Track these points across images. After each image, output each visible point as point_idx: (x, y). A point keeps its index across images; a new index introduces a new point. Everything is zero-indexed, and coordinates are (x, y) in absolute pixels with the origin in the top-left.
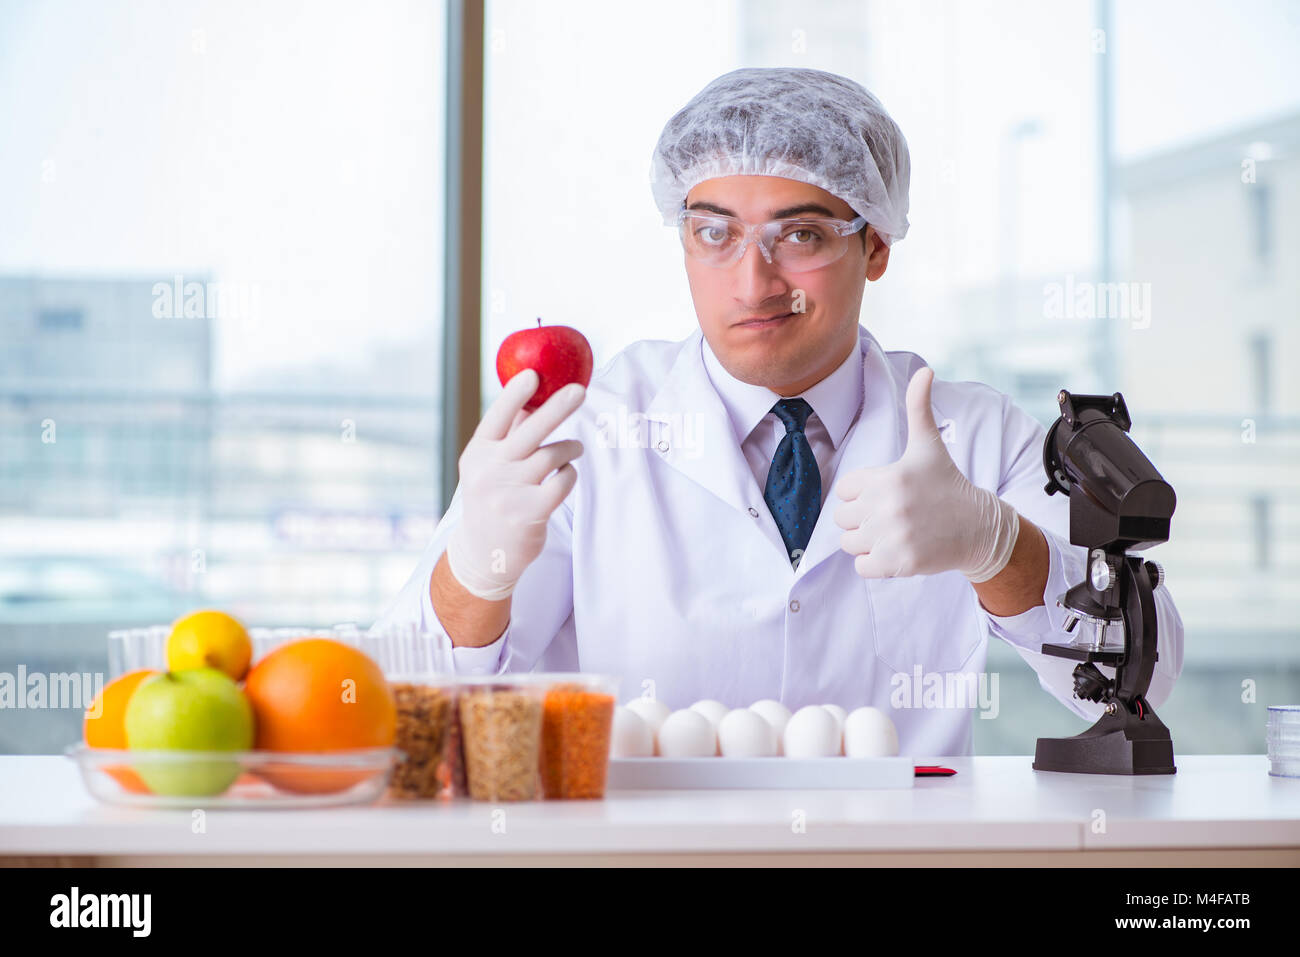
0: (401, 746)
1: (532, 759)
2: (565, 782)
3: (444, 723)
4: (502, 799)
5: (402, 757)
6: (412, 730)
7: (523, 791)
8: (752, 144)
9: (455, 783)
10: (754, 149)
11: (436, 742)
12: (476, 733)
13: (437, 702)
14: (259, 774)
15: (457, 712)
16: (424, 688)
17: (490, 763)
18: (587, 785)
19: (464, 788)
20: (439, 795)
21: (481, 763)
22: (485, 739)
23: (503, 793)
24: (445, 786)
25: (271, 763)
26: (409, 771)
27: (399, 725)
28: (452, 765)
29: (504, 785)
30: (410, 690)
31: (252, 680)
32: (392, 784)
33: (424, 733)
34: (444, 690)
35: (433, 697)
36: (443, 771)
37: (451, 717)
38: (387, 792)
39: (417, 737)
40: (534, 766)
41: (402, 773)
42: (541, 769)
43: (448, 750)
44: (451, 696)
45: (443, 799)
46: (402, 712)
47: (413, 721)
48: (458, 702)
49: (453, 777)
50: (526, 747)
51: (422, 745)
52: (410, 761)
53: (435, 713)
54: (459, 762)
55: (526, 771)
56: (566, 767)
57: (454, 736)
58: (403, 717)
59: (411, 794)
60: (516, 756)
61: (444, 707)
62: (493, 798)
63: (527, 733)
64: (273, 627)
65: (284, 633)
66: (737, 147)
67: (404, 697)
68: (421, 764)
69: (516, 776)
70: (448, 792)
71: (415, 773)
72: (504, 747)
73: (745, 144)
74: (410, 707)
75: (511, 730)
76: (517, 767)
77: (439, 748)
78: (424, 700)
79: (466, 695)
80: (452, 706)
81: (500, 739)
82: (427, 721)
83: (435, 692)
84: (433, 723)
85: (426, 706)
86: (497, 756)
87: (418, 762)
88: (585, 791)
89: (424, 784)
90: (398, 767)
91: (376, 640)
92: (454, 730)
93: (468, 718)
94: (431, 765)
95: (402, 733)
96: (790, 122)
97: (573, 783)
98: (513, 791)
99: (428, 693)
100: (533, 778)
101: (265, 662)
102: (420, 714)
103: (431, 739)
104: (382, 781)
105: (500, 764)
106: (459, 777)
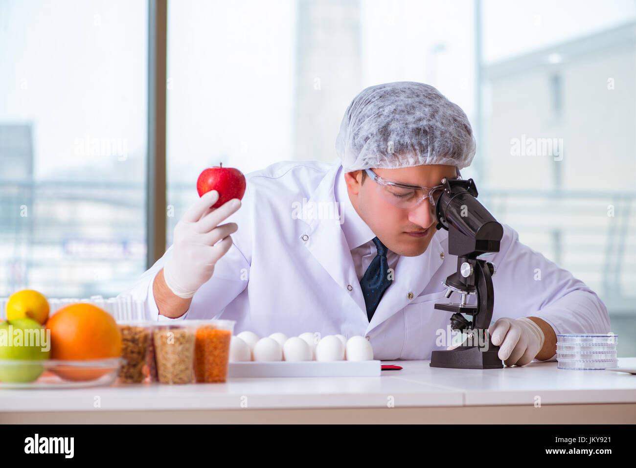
0: (125, 357)
1: (190, 364)
2: (207, 374)
3: (146, 345)
4: (175, 383)
5: (125, 362)
6: (129, 349)
7: (186, 379)
8: (433, 150)
9: (151, 375)
10: (434, 152)
11: (142, 355)
12: (162, 350)
13: (142, 334)
14: (53, 371)
15: (153, 340)
16: (136, 328)
17: (169, 365)
18: (217, 376)
19: (156, 378)
20: (143, 381)
21: (164, 365)
22: (167, 353)
23: (176, 380)
24: (147, 377)
25: (59, 366)
26: (129, 369)
27: (123, 346)
28: (150, 366)
29: (176, 376)
30: (129, 328)
31: (49, 323)
32: (120, 376)
33: (136, 350)
34: (146, 329)
35: (140, 332)
36: (146, 369)
37: (149, 342)
38: (118, 379)
39: (132, 352)
40: (191, 366)
41: (125, 370)
42: (194, 367)
43: (148, 358)
44: (149, 332)
45: (146, 383)
46: (125, 340)
47: (130, 344)
48: (153, 334)
49: (150, 371)
50: (187, 357)
51: (135, 356)
52: (129, 364)
53: (141, 340)
54: (153, 364)
55: (187, 369)
56: (207, 367)
57: (151, 351)
58: (126, 342)
59: (129, 381)
60: (182, 361)
61: (146, 337)
62: (171, 383)
63: (187, 350)
64: (60, 298)
65: (66, 301)
66: (423, 151)
67: (126, 332)
68: (135, 366)
69: (182, 371)
70: (148, 379)
71: (132, 370)
72: (176, 357)
73: (429, 150)
74: (129, 337)
75: (179, 348)
76: (182, 367)
77: (143, 358)
78: (136, 334)
79: (157, 331)
80: (150, 337)
81: (174, 353)
82: (137, 344)
83: (141, 329)
84: (140, 345)
85: (137, 337)
86: (173, 361)
87: (133, 364)
88: (217, 378)
89: (136, 376)
90: (123, 367)
91: (112, 304)
92: (151, 348)
93: (158, 342)
94: (139, 366)
95: (125, 350)
96: (448, 135)
97: (211, 375)
98: (180, 379)
99: (138, 330)
100: (191, 372)
101: (55, 315)
102: (134, 341)
103: (139, 353)
104: (115, 374)
105: (174, 365)
106: (154, 372)
